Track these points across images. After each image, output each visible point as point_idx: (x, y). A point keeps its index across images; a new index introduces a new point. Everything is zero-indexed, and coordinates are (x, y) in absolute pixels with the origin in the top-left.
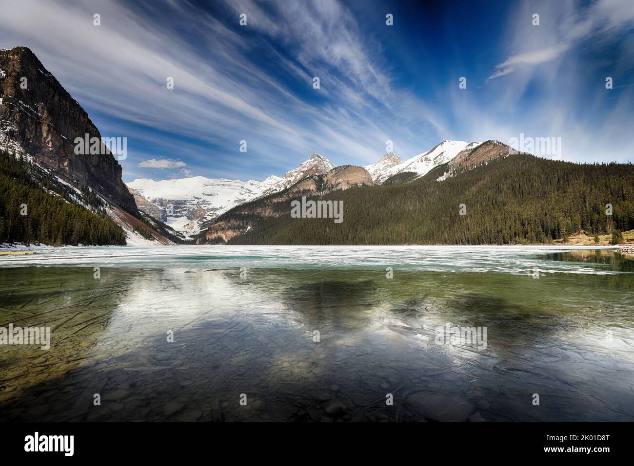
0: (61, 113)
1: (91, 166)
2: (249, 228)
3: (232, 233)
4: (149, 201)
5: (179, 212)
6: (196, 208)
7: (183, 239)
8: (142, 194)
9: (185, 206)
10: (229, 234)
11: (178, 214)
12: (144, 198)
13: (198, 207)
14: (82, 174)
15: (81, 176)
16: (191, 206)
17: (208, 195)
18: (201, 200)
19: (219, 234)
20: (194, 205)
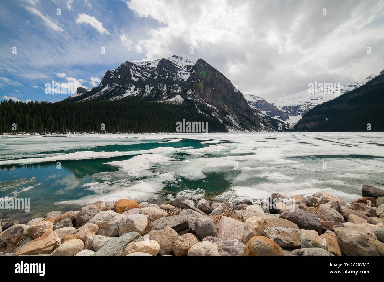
0: (214, 79)
1: (229, 98)
2: (327, 119)
3: (314, 124)
4: (279, 108)
5: (297, 113)
6: (307, 109)
7: (287, 128)
8: (275, 105)
9: (300, 108)
10: (312, 124)
11: (297, 114)
12: (276, 107)
13: (308, 108)
14: (220, 102)
15: (220, 103)
16: (304, 108)
17: (315, 100)
18: (310, 104)
19: (305, 125)
20: (305, 107)
